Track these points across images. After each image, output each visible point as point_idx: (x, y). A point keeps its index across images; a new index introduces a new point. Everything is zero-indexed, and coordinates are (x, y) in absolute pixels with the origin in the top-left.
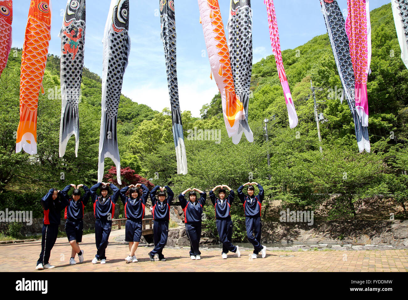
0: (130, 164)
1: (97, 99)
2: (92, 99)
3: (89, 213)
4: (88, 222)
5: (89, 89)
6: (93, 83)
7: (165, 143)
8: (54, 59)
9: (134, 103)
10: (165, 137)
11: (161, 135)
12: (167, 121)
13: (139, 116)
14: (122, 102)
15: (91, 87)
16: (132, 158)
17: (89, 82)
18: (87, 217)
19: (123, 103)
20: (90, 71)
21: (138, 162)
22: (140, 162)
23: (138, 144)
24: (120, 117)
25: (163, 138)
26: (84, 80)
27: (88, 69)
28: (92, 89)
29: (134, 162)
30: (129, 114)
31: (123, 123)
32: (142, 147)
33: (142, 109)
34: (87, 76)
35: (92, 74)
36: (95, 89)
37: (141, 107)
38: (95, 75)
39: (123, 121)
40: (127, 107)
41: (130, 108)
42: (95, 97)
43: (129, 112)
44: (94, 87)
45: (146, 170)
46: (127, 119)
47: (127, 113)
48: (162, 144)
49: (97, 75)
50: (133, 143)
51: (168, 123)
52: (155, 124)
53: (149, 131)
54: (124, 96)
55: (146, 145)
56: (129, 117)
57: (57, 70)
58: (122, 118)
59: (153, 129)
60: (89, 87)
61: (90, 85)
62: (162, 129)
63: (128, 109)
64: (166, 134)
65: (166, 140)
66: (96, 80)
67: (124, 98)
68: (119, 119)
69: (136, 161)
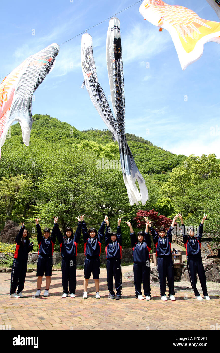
0: (164, 206)
1: (144, 156)
2: (140, 157)
3: (125, 249)
4: (124, 257)
5: (136, 150)
6: (139, 145)
7: (194, 185)
8: (109, 132)
9: (173, 155)
10: (193, 180)
11: (190, 179)
12: (194, 166)
13: (179, 165)
14: (163, 155)
15: (138, 148)
16: (165, 202)
17: (136, 144)
18: (123, 253)
19: (165, 156)
20: (136, 136)
21: (170, 205)
22: (173, 204)
23: (171, 189)
24: (163, 168)
25: (192, 181)
26: (132, 144)
27: (134, 135)
28: (139, 149)
29: (167, 205)
30: (171, 164)
31: (166, 172)
32: (174, 191)
33: (181, 159)
34: (134, 140)
35: (138, 137)
36: (141, 149)
37: (180, 157)
38: (140, 138)
39: (166, 171)
40: (168, 159)
41: (170, 159)
42: (142, 155)
43: (170, 163)
44: (140, 148)
45: (179, 211)
46: (169, 169)
47: (169, 164)
48: (191, 186)
49: (141, 138)
50: (167, 189)
51: (194, 167)
52: (183, 170)
53: (178, 177)
54: (165, 150)
55: (178, 188)
56: (171, 167)
57: (112, 140)
58: (165, 168)
59: (181, 175)
60: (136, 148)
61: (137, 146)
62: (190, 173)
63: (169, 160)
64: (194, 177)
65: (194, 183)
66: (141, 142)
67: (165, 151)
68: (163, 170)
69: (169, 203)
